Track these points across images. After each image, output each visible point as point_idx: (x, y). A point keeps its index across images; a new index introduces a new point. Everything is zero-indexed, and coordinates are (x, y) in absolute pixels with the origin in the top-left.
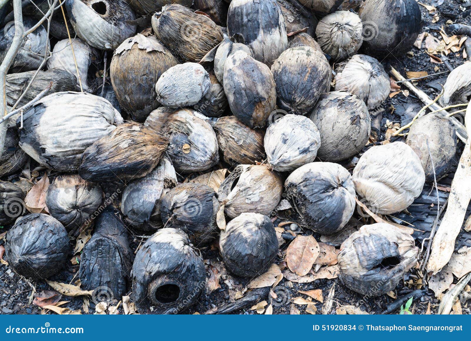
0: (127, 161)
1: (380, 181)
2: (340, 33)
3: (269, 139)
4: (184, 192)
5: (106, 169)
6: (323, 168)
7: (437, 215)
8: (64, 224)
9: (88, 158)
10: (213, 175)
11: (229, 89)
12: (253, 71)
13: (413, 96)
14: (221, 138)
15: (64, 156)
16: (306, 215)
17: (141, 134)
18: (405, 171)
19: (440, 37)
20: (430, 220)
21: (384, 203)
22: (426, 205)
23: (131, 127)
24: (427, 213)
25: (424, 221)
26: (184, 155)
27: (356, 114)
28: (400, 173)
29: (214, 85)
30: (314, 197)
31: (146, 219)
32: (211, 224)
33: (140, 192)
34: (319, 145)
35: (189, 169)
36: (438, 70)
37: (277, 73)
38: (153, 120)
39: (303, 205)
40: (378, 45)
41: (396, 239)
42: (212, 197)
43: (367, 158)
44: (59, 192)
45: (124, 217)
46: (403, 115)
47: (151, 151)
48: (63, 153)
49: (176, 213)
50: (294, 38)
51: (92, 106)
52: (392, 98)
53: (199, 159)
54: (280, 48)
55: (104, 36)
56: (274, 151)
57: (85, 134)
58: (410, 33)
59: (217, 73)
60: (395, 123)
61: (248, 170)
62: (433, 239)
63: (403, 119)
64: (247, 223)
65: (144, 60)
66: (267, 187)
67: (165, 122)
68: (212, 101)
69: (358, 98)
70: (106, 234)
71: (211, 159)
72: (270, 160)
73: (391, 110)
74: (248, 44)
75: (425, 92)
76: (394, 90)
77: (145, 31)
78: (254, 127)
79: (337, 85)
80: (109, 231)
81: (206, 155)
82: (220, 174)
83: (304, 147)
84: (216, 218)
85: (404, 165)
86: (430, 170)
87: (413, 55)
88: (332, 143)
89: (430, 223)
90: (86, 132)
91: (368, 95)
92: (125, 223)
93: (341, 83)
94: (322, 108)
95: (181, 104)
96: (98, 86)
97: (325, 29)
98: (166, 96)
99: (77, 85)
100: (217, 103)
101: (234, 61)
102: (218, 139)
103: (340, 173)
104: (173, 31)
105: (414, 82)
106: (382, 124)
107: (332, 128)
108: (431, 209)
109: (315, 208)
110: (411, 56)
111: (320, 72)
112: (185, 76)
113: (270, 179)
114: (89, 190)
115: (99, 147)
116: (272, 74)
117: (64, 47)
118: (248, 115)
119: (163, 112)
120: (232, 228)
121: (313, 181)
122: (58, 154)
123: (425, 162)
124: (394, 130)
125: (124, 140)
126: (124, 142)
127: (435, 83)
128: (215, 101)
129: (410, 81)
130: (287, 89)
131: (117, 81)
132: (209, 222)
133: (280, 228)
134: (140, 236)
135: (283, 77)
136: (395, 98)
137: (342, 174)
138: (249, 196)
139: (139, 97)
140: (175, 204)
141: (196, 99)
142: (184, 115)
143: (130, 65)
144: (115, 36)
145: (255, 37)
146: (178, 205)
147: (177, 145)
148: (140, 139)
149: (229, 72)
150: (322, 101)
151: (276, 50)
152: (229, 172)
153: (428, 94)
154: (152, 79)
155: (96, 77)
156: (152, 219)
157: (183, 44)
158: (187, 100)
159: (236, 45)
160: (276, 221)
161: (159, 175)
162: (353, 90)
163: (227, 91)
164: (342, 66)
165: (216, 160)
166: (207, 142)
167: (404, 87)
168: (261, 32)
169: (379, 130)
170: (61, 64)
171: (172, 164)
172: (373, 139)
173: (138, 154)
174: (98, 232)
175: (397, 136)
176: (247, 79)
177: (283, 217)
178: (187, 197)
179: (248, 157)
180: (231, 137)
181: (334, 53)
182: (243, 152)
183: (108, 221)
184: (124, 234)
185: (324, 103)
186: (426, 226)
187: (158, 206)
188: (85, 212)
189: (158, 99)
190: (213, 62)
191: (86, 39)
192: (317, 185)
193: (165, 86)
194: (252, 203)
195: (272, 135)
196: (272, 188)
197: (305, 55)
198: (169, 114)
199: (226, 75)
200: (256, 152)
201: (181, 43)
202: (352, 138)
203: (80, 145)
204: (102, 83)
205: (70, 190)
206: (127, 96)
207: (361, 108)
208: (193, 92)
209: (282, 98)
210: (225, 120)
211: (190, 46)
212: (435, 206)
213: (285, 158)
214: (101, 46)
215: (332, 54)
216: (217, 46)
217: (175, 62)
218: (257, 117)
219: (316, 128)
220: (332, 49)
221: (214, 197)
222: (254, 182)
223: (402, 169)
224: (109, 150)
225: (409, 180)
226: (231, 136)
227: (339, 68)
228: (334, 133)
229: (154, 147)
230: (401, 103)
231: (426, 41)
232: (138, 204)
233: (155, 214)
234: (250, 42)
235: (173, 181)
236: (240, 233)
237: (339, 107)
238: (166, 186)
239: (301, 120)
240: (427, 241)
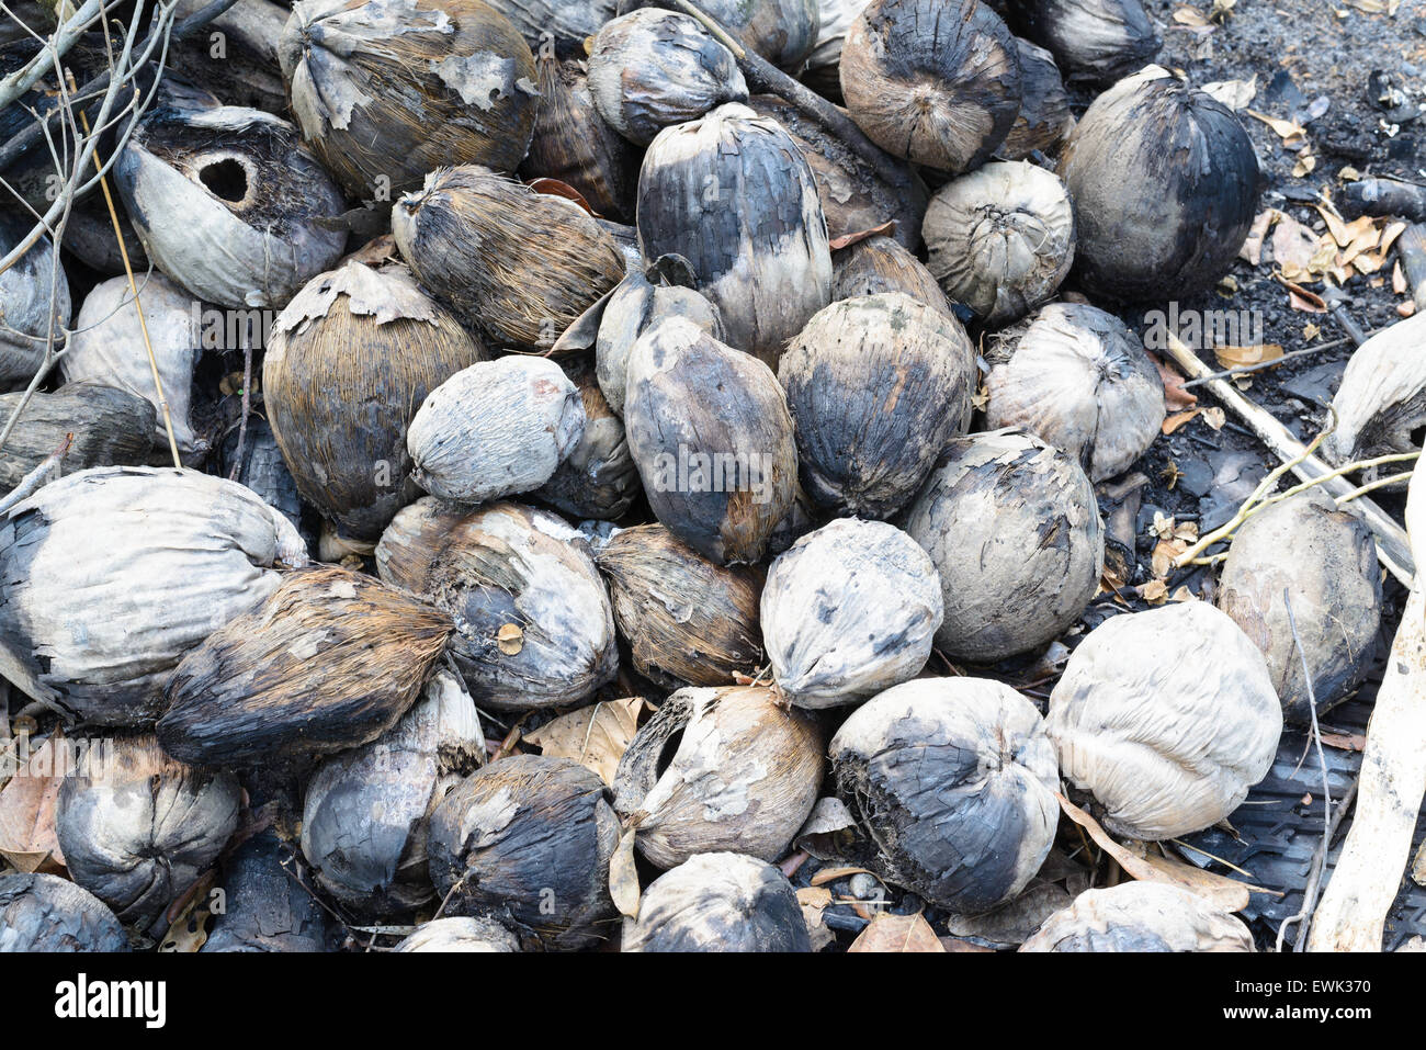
0: (314, 701)
1: (1136, 740)
2: (998, 239)
3: (776, 606)
4: (504, 792)
5: (244, 728)
6: (951, 703)
7: (1323, 833)
8: (114, 907)
9: (189, 692)
10: (600, 716)
11: (643, 446)
12: (719, 387)
13: (1239, 428)
14: (622, 598)
15: (111, 680)
16: (901, 856)
17: (360, 607)
18: (1217, 704)
19: (1319, 225)
20: (1301, 848)
21: (1150, 809)
22: (1286, 801)
23: (325, 585)
24: (1290, 826)
25: (1281, 855)
26: (501, 660)
27: (1056, 513)
28: (1202, 714)
29: (597, 422)
30: (925, 802)
31: (383, 882)
32: (593, 897)
33: (361, 796)
34: (940, 619)
35: (520, 700)
36: (1315, 337)
37: (799, 386)
38: (405, 542)
39: (889, 821)
40: (1122, 267)
41: (1193, 937)
42: (594, 805)
43: (1092, 659)
44: (95, 802)
45: (311, 872)
46: (1207, 495)
47: (390, 664)
48: (108, 673)
49: (476, 869)
50: (852, 255)
51: (199, 515)
52: (1171, 434)
53: (551, 670)
54: (809, 294)
55: (240, 270)
56: (793, 646)
57: (179, 609)
58: (1224, 228)
59: (607, 385)
60: (1183, 520)
61: (712, 710)
62: (1311, 917)
63: (1208, 509)
64: (707, 898)
65: (371, 352)
66: (773, 765)
67: (441, 549)
68: (594, 475)
69: (1061, 456)
70: (251, 931)
71: (592, 667)
72: (781, 677)
73: (1168, 479)
74: (705, 286)
75: (1275, 414)
76: (1177, 408)
77: (375, 245)
78: (728, 561)
79: (992, 406)
80: (262, 922)
81: (575, 659)
82: (621, 713)
83: (888, 633)
84: (607, 875)
85: (1212, 685)
86: (1298, 686)
87: (1235, 288)
88: (979, 607)
89: (1302, 862)
90: (182, 604)
91: (1092, 437)
92: (314, 889)
93: (1007, 397)
94: (946, 493)
95: (492, 490)
96: (227, 425)
97: (951, 226)
98: (443, 471)
99: (158, 429)
100: (609, 478)
101: (659, 355)
102: (613, 599)
103: (1005, 716)
104: (461, 255)
105: (1238, 379)
106: (1141, 525)
107: (978, 558)
108: (1303, 812)
109: (928, 836)
110: (1229, 291)
111: (935, 381)
112: (502, 403)
113: (781, 737)
114: (194, 791)
115: (224, 655)
116: (783, 393)
117: (113, 305)
118: (708, 527)
119: (434, 515)
120: (661, 910)
121: (919, 748)
122: (90, 674)
123: (1282, 662)
124: (1178, 548)
125: (302, 630)
126: (304, 640)
127: (1306, 382)
128: (603, 473)
129: (1228, 378)
130: (831, 439)
131: (286, 419)
132: (585, 890)
133: (818, 891)
134: (364, 929)
135: (817, 399)
136: (1181, 435)
137: (1013, 719)
138: (714, 800)
139: (357, 470)
140: (472, 837)
141: (537, 474)
142: (501, 528)
143: (324, 367)
144: (277, 268)
145: (727, 264)
146: (483, 842)
147: (481, 628)
148: (354, 628)
149: (643, 390)
150: (944, 471)
151: (794, 302)
152: (652, 707)
153: (1286, 419)
154: (395, 413)
155: (220, 394)
156: (403, 878)
157: (495, 296)
158: (510, 480)
159: (666, 293)
160: (805, 864)
161: (422, 733)
162: (1044, 424)
163: (638, 450)
164: (1007, 342)
165: (609, 668)
166: (576, 614)
167: (1207, 397)
168: (746, 246)
169: (1132, 548)
170: (104, 361)
171: (464, 692)
172: (1113, 576)
173: (351, 676)
174: (228, 924)
175: (1187, 566)
176: (699, 415)
177: (827, 851)
178: (510, 813)
179: (711, 661)
180: (653, 598)
181: (981, 300)
182: (694, 645)
183: (257, 886)
184: (310, 926)
185: (951, 476)
186: (1287, 872)
187: (420, 837)
188: (185, 862)
189: (416, 477)
190: (593, 348)
191: (184, 280)
192: (932, 764)
193: (438, 439)
194: (724, 820)
195: (787, 592)
196: (790, 770)
197: (889, 325)
198: (453, 522)
199: (632, 397)
200: (736, 644)
201: (487, 290)
202: (1043, 591)
203: (164, 643)
204: (241, 415)
205: (133, 795)
206: (317, 467)
207: (1071, 490)
208: (528, 453)
209: (816, 465)
210: (633, 537)
211: (516, 300)
212: (1317, 803)
213: (827, 670)
214: (232, 301)
215: (976, 304)
216: (604, 297)
217: (471, 350)
218: (737, 533)
219: (926, 563)
220: (974, 288)
221: (602, 802)
222: (731, 753)
223: (1207, 701)
224: (254, 663)
225: (1232, 733)
226: (654, 593)
227: (1000, 351)
228: (985, 577)
229: (401, 647)
230: (1198, 450)
231: (1275, 239)
232: (354, 834)
233: (411, 863)
234: (712, 280)
235: (469, 752)
236: (685, 931)
237: (1000, 491)
238: (445, 770)
239: (878, 540)
240: (1295, 925)
